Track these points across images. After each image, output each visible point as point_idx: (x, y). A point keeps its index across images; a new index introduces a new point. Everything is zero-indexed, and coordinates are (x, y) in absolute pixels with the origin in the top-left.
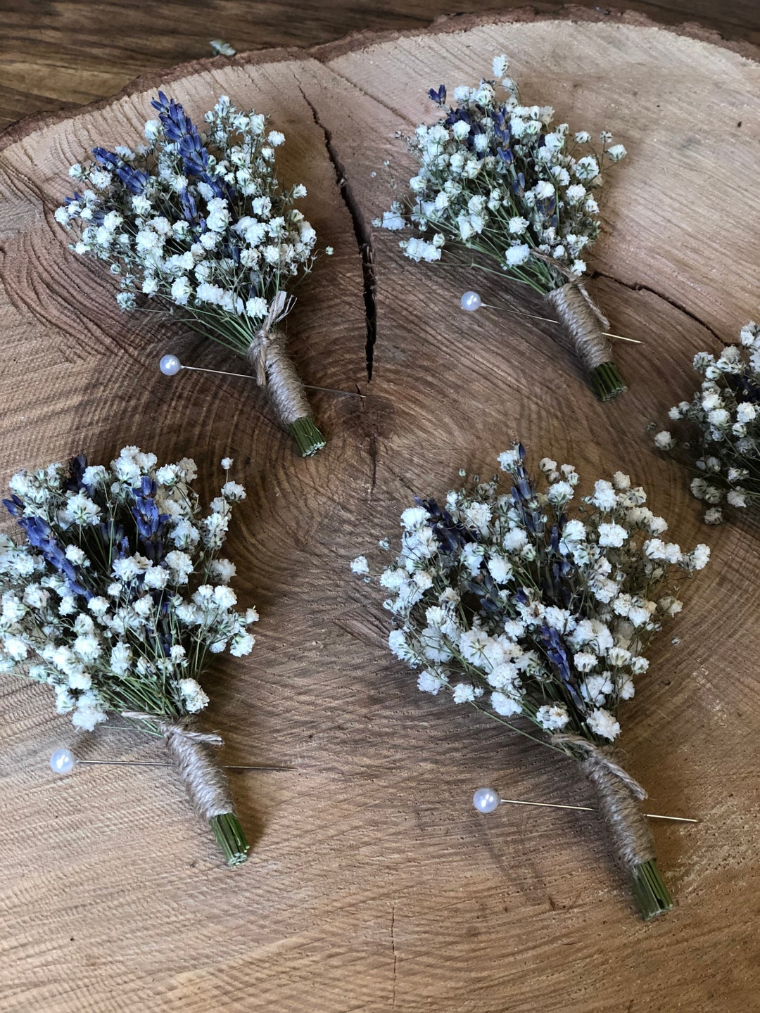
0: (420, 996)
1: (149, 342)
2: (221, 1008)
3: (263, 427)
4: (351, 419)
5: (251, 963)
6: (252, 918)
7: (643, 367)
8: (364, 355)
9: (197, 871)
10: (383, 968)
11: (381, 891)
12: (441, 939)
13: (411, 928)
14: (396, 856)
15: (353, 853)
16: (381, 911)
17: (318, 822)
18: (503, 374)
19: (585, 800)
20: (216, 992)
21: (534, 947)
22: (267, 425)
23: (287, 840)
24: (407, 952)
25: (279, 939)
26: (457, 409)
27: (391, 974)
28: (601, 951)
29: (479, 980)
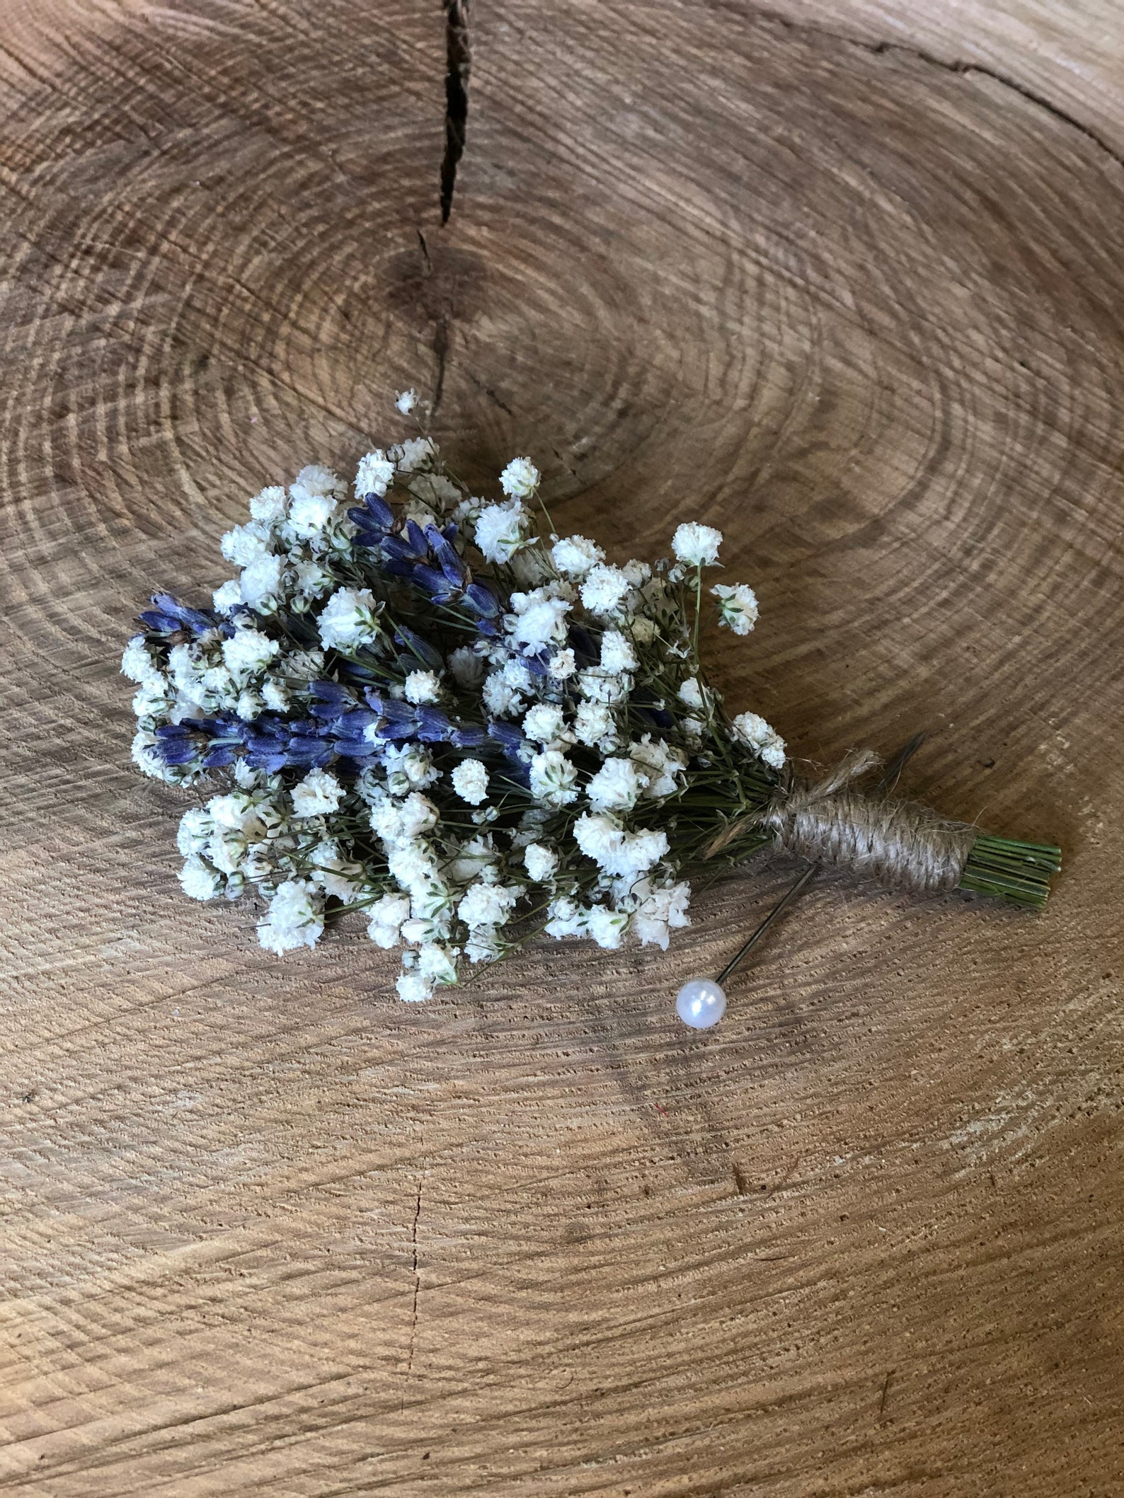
0: (463, 1357)
1: (41, 158)
2: (60, 1375)
3: (239, 302)
4: (404, 289)
5: (129, 1289)
6: (137, 1201)
7: (965, 203)
8: (437, 180)
9: (35, 1109)
10: (392, 1302)
11: (398, 1152)
12: (512, 1246)
13: (453, 1225)
14: (432, 1086)
15: (345, 1079)
16: (395, 1191)
17: (283, 1020)
18: (696, 212)
19: (816, 982)
20: (52, 1344)
21: (698, 1266)
22: (245, 300)
23: (219, 1053)
24: (439, 1270)
25: (186, 1242)
26: (605, 271)
27: (406, 1314)
28: (831, 1275)
29: (585, 1327)
